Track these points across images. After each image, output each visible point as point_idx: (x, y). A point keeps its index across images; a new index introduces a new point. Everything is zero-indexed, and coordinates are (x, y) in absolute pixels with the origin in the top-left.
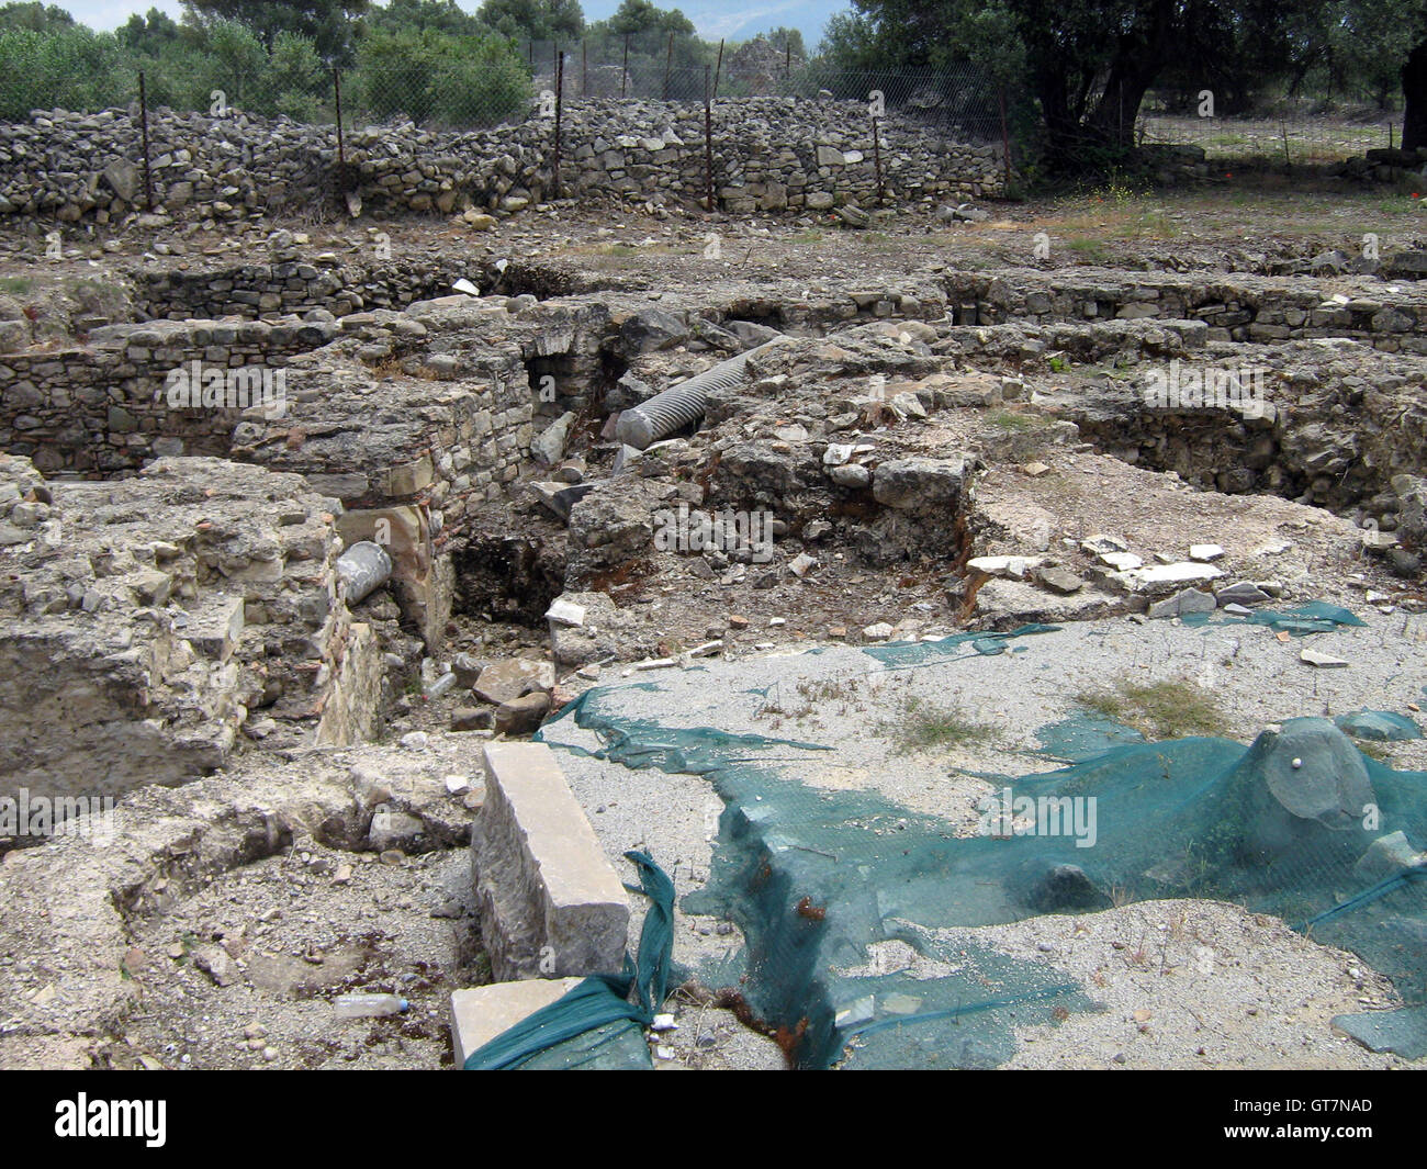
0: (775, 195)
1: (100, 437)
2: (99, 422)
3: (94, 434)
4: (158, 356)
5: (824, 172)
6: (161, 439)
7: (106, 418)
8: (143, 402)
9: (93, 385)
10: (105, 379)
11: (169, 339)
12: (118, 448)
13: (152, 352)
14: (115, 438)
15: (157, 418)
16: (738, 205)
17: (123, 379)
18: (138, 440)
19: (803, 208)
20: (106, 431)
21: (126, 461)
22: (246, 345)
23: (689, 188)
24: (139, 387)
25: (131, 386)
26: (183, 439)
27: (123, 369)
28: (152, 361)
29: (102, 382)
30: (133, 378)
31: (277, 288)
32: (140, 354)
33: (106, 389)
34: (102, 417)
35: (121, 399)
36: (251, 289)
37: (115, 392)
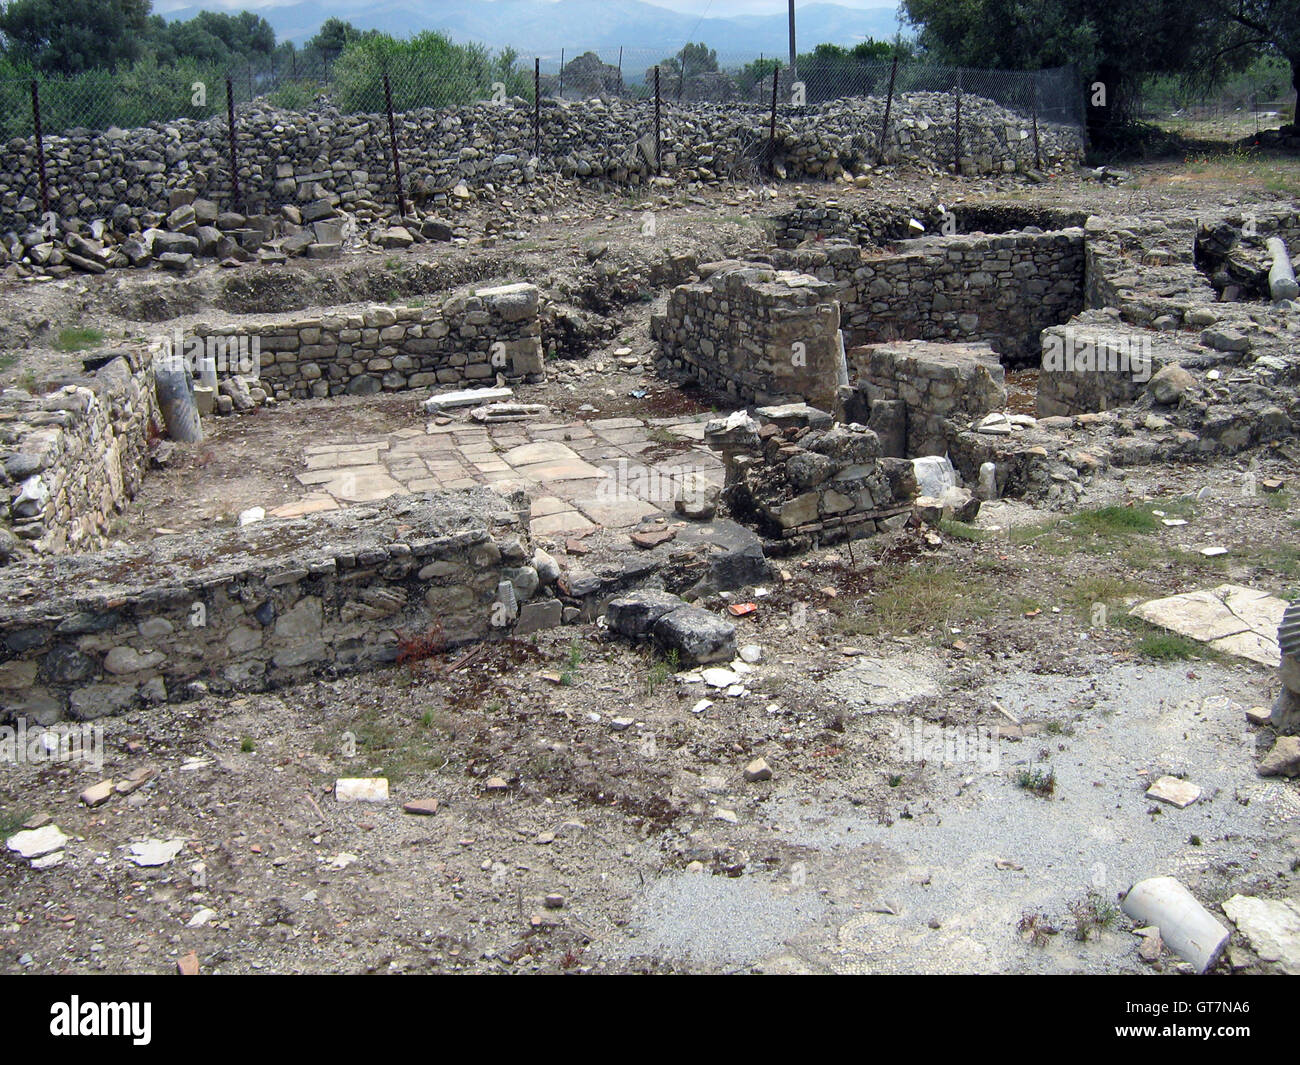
0: (986, 161)
1: (926, 316)
2: (927, 305)
3: (921, 314)
4: (968, 258)
5: (1010, 145)
6: (964, 315)
7: (931, 302)
8: (955, 290)
9: (925, 279)
10: (934, 275)
11: (976, 245)
12: (937, 323)
13: (963, 255)
14: (936, 316)
15: (964, 300)
16: (969, 169)
17: (945, 274)
18: (950, 316)
19: (1001, 171)
20: (930, 311)
21: (941, 332)
22: (1023, 248)
23: (940, 158)
24: (954, 280)
25: (949, 279)
26: (979, 315)
27: (946, 267)
28: (963, 261)
29: (930, 277)
30: (950, 273)
31: (815, 227)
32: (956, 256)
33: (933, 281)
34: (929, 301)
35: (942, 288)
36: (801, 227)
37: (939, 283)
